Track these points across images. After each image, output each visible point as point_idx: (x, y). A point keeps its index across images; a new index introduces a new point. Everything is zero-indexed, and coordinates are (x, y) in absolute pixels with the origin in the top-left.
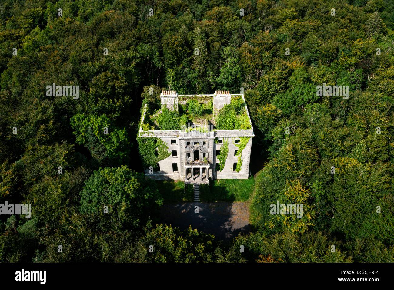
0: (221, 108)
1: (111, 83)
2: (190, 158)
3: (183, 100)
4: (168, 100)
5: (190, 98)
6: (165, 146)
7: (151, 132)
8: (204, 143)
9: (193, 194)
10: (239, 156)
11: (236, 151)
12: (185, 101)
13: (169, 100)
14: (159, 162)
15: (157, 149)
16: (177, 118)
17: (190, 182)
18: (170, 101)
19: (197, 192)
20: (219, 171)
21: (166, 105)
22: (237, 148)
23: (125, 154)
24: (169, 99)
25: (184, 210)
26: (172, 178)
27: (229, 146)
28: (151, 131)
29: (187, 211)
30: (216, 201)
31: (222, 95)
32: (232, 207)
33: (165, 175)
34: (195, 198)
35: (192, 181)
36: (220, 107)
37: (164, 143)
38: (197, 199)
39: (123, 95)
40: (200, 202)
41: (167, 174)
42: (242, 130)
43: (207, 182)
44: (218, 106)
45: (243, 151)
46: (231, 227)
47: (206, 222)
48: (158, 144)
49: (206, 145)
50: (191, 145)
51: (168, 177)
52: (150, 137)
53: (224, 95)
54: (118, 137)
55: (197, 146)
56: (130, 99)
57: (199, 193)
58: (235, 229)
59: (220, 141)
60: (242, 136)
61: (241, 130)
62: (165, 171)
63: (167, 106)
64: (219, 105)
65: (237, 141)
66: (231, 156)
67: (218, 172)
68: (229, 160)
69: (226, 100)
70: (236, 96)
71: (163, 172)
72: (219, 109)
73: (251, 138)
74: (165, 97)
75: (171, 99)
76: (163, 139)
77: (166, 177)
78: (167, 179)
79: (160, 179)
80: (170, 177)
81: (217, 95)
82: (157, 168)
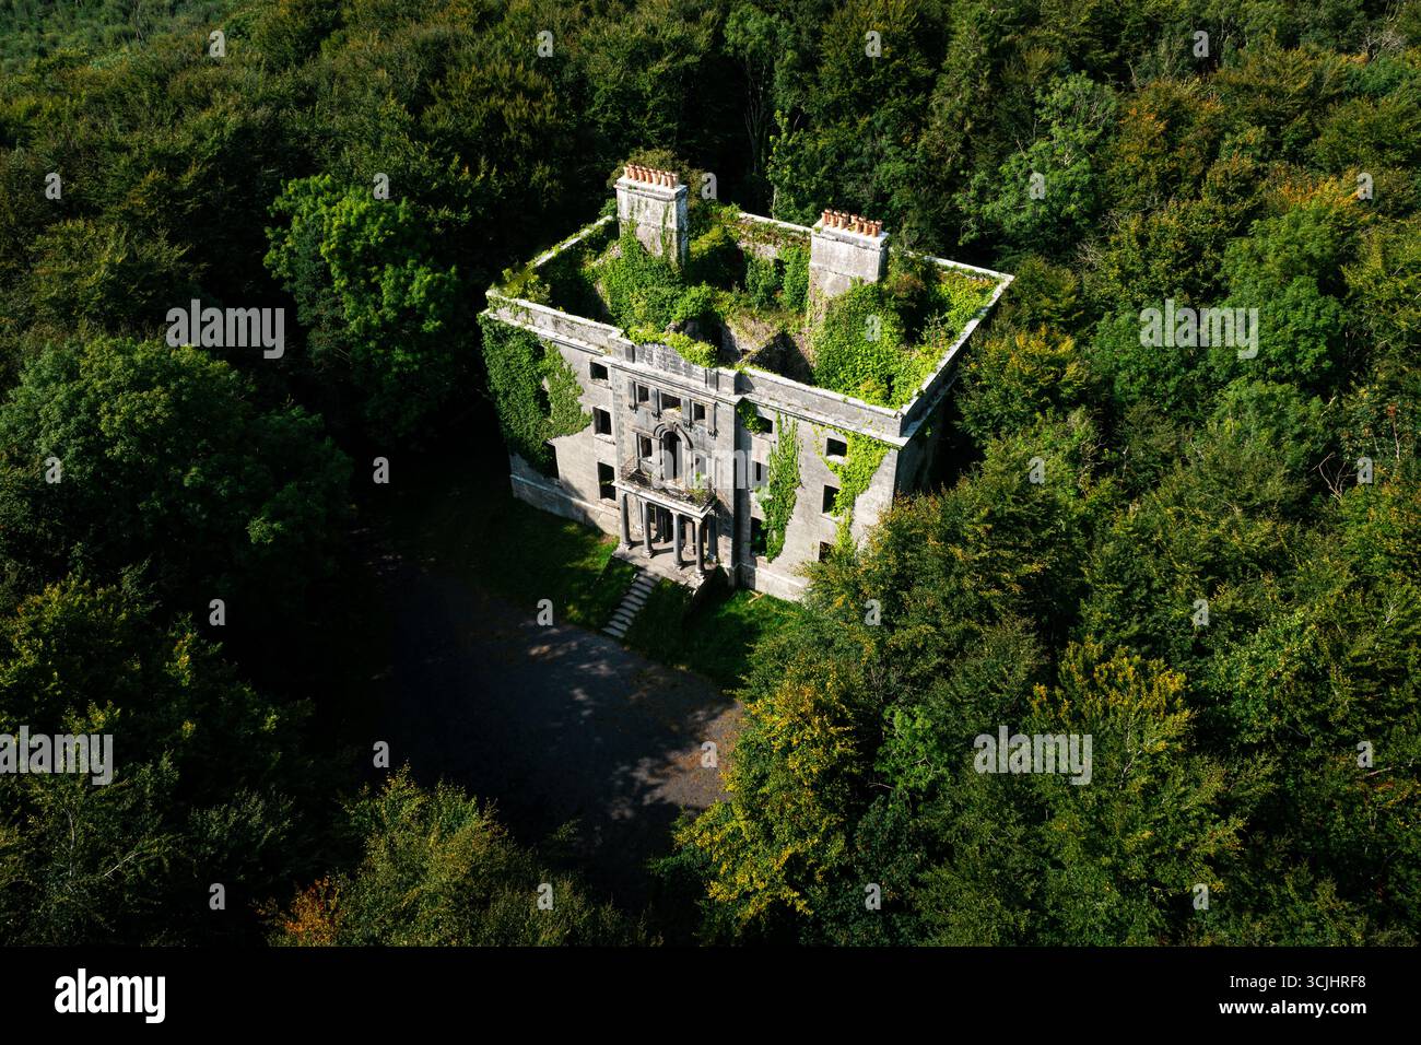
0: (838, 294)
1: (495, 101)
2: (650, 459)
3: (767, 241)
4: (643, 206)
5: (794, 240)
6: (570, 377)
7: (523, 309)
8: (700, 412)
9: (615, 605)
10: (842, 519)
11: (830, 493)
12: (770, 246)
13: (647, 205)
14: (554, 442)
15: (546, 384)
16: (666, 291)
17: (633, 557)
18: (648, 212)
19: (634, 602)
20: (765, 558)
21: (634, 225)
22: (836, 481)
23: (415, 362)
24: (644, 199)
25: (545, 648)
26: (599, 522)
27: (801, 458)
28: (524, 303)
29: (548, 657)
30: (682, 668)
31: (845, 232)
32: (722, 712)
33: (576, 501)
34: (611, 623)
35: (641, 556)
36: (834, 286)
37: (565, 366)
38: (618, 628)
39: (532, 157)
40: (623, 642)
41: (583, 498)
42: (859, 402)
43: (695, 579)
44: (828, 281)
45: (858, 501)
46: (655, 787)
47: (582, 722)
48: (547, 363)
49: (707, 421)
50: (651, 403)
51: (585, 512)
52: (516, 324)
53: (854, 234)
54: (402, 288)
55: (673, 414)
56: (551, 177)
57: (636, 609)
58: (662, 799)
59: (766, 426)
60: (853, 428)
61: (851, 400)
62: (576, 485)
63: (640, 230)
64: (831, 277)
65: (836, 448)
66: (809, 506)
67: (762, 560)
68: (801, 522)
69: (862, 262)
70: (978, 275)
71: (568, 488)
72: (829, 294)
73: (894, 453)
74: (630, 188)
75: (651, 201)
76: (564, 350)
77: (579, 508)
78: (581, 519)
79: (557, 511)
80: (591, 516)
81: (826, 228)
82: (547, 465)
